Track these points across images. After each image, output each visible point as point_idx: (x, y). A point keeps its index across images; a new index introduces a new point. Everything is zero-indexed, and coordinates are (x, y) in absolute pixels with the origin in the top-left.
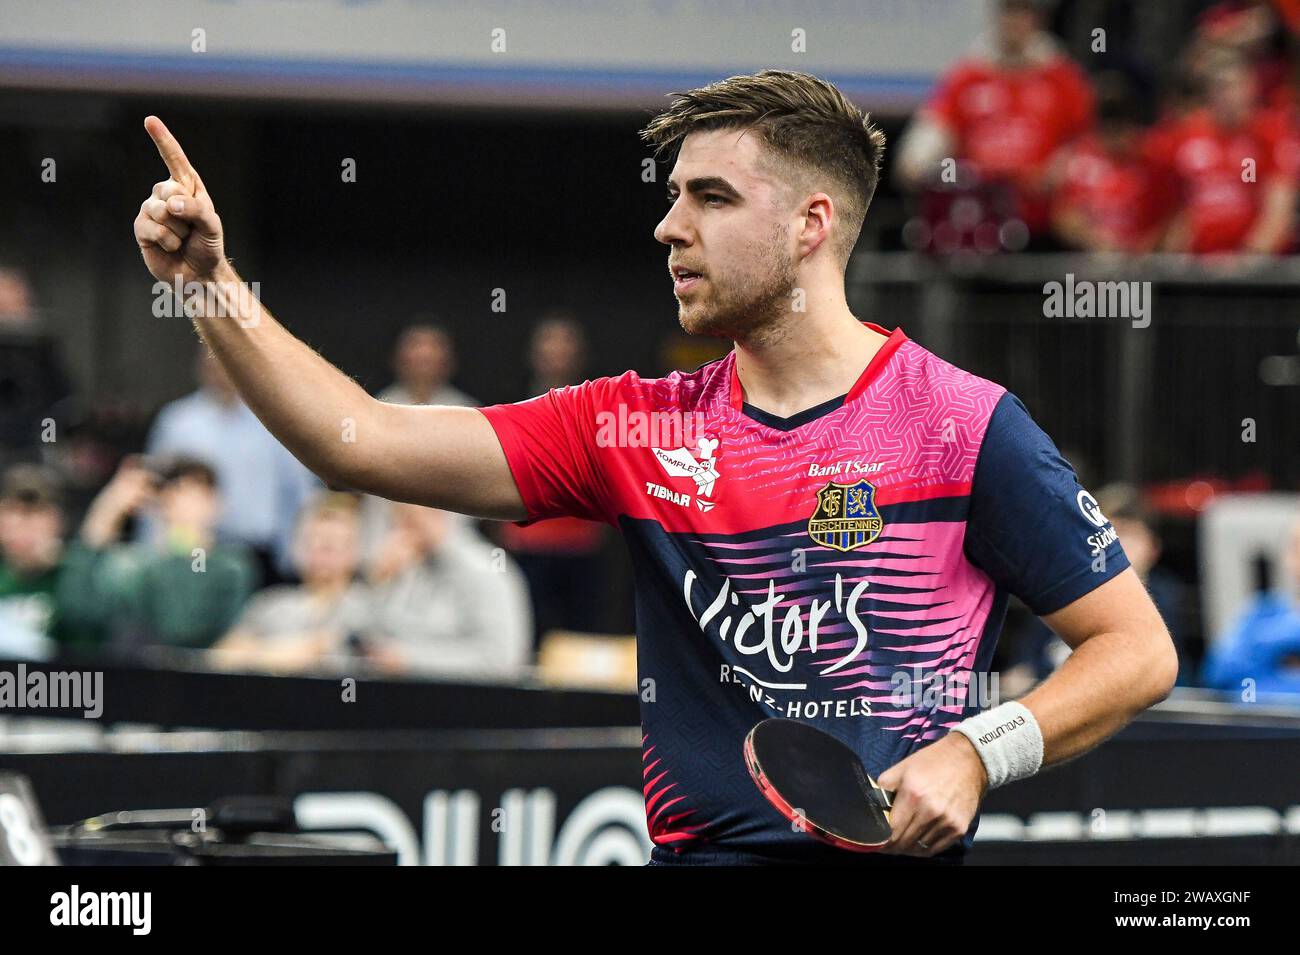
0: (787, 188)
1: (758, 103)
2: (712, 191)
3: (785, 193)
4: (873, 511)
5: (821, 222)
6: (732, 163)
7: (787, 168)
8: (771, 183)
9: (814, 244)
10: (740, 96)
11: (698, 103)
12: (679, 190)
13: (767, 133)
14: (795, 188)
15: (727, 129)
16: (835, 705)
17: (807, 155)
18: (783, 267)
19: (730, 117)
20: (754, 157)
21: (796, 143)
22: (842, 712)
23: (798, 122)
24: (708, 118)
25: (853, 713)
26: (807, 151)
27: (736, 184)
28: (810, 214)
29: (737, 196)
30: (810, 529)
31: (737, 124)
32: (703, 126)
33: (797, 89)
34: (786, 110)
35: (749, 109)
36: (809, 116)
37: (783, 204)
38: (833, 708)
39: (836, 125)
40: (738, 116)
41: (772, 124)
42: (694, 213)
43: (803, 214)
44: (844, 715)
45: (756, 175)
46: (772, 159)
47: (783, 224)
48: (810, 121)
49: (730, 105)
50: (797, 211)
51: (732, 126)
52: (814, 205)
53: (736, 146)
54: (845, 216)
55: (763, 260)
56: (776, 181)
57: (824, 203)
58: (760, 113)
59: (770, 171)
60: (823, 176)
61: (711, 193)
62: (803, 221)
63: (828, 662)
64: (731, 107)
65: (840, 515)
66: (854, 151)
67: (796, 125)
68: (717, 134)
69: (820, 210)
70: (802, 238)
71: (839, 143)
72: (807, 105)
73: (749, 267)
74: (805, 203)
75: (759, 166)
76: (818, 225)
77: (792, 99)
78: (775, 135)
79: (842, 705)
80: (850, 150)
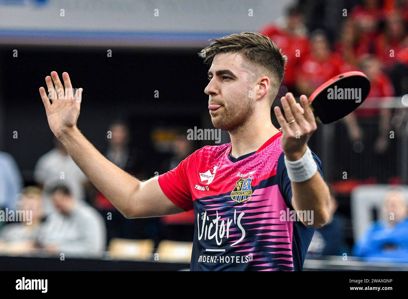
0: (253, 74)
1: (242, 43)
2: (225, 75)
3: (253, 76)
4: (250, 188)
5: (265, 87)
6: (233, 65)
7: (253, 67)
8: (247, 72)
9: (263, 95)
10: (236, 40)
11: (220, 43)
12: (213, 75)
13: (246, 54)
14: (256, 74)
15: (231, 52)
16: (235, 258)
17: (261, 62)
18: (250, 103)
19: (232, 48)
20: (241, 63)
21: (256, 58)
22: (238, 261)
23: (257, 50)
24: (224, 48)
25: (242, 262)
26: (261, 61)
27: (234, 72)
28: (261, 84)
29: (235, 76)
30: (231, 194)
31: (235, 51)
32: (222, 51)
33: (257, 39)
34: (253, 46)
35: (239, 45)
36: (261, 48)
37: (252, 80)
38: (235, 259)
39: (271, 52)
40: (235, 48)
41: (248, 51)
42: (219, 83)
43: (259, 84)
44: (239, 262)
45: (242, 69)
46: (248, 64)
47: (251, 87)
48: (261, 50)
49: (232, 44)
50: (256, 83)
51: (233, 51)
52: (263, 81)
53: (234, 59)
54: (273, 85)
55: (243, 100)
56: (249, 71)
57: (266, 80)
58: (243, 47)
59: (247, 68)
60: (266, 70)
61: (225, 76)
62: (258, 86)
63: (233, 242)
64: (233, 44)
65: (240, 190)
66: (277, 62)
67: (257, 51)
68: (227, 54)
69: (265, 82)
70: (258, 92)
71: (272, 58)
72: (260, 44)
73: (238, 102)
74: (259, 80)
75: (243, 66)
76: (264, 88)
77: (255, 42)
78: (249, 55)
79: (238, 258)
80: (276, 61)
